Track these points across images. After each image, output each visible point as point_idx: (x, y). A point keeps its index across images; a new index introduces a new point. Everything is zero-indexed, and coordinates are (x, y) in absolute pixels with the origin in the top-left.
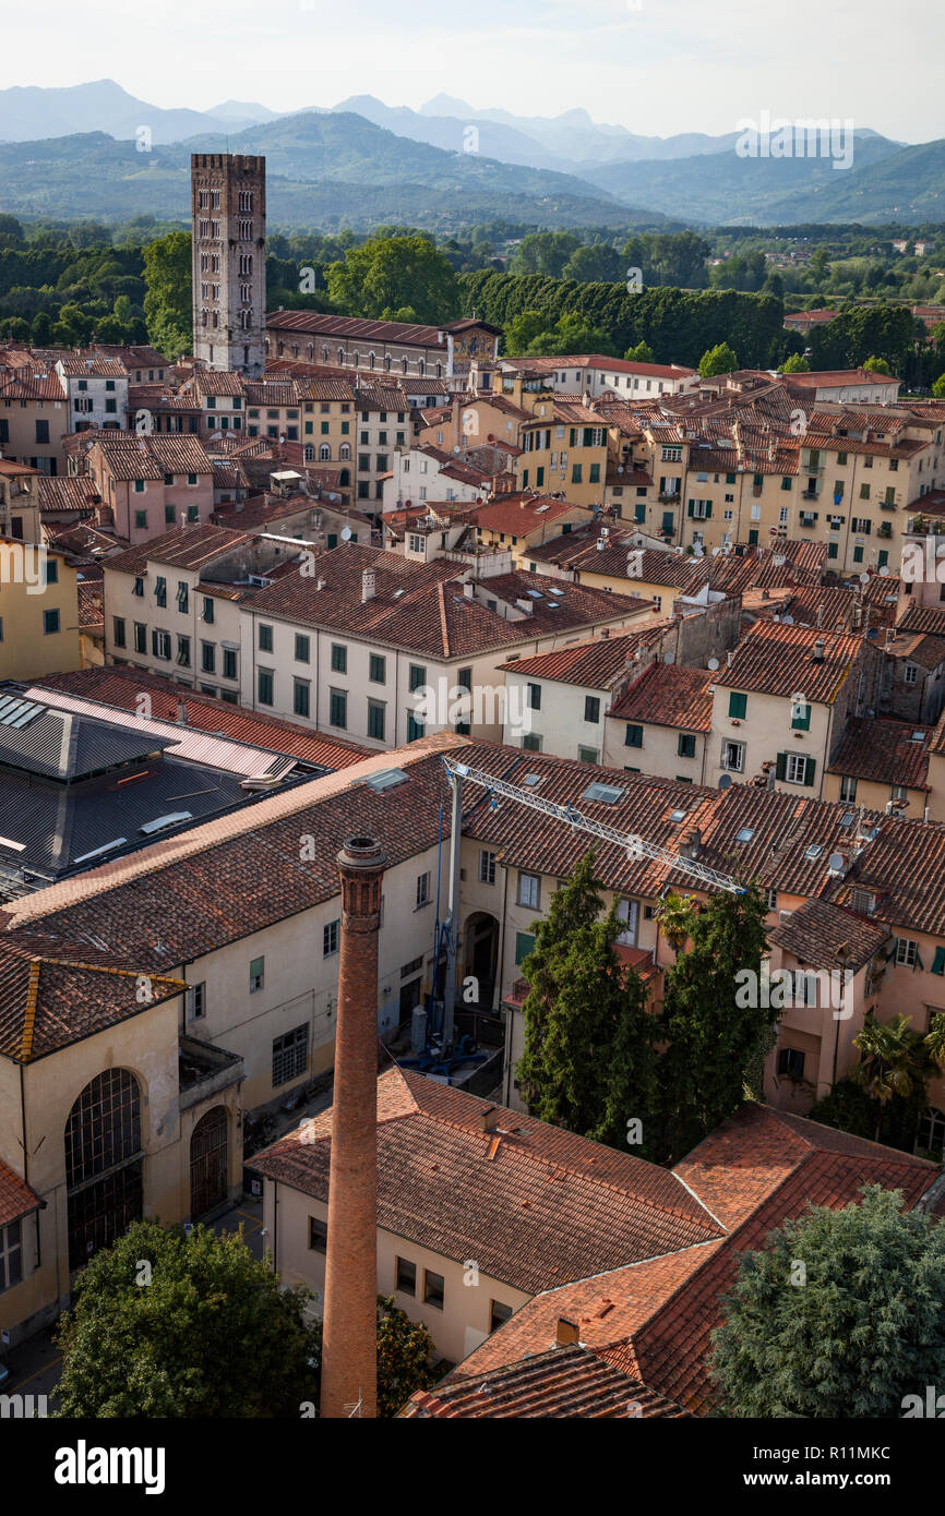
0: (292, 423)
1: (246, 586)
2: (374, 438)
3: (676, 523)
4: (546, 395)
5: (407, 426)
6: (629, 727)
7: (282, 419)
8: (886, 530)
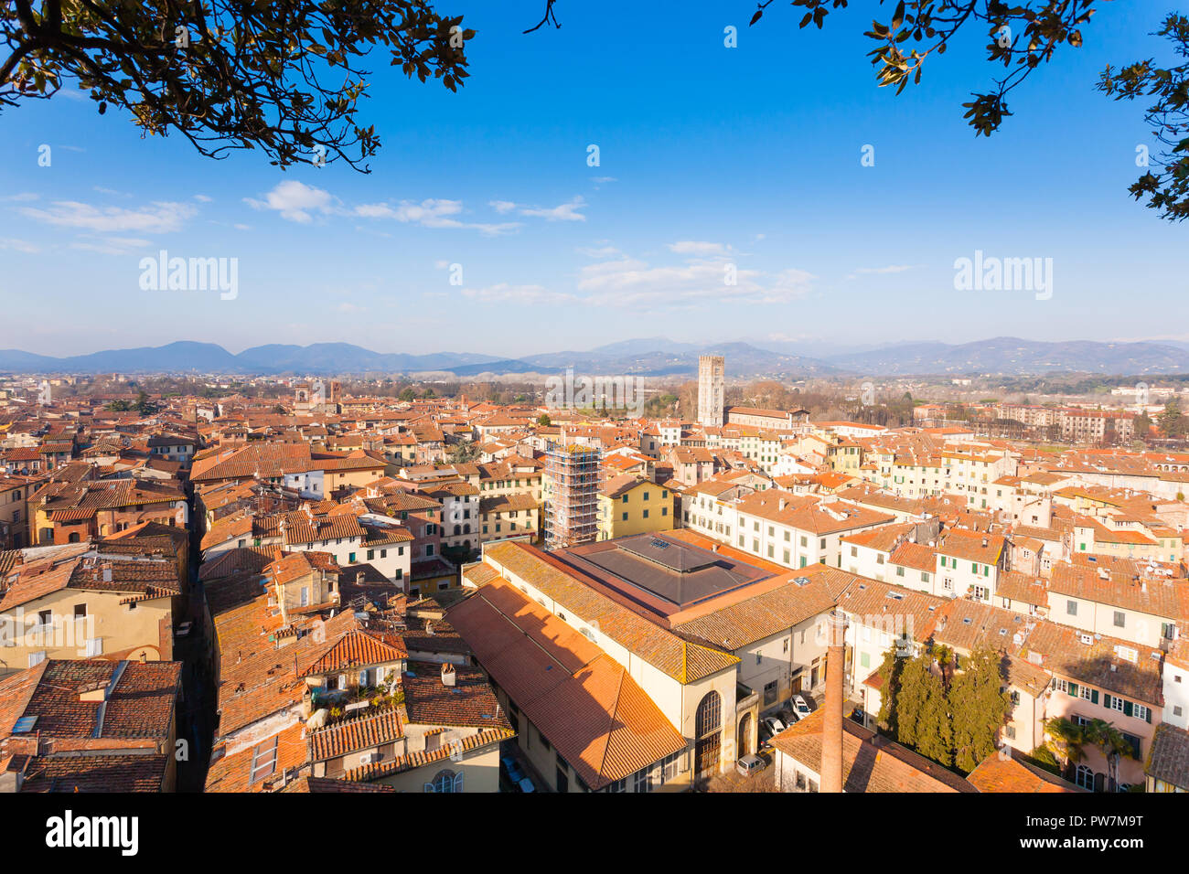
3: (889, 484)
5: (779, 445)
6: (897, 567)
7: (733, 443)
8: (984, 491)
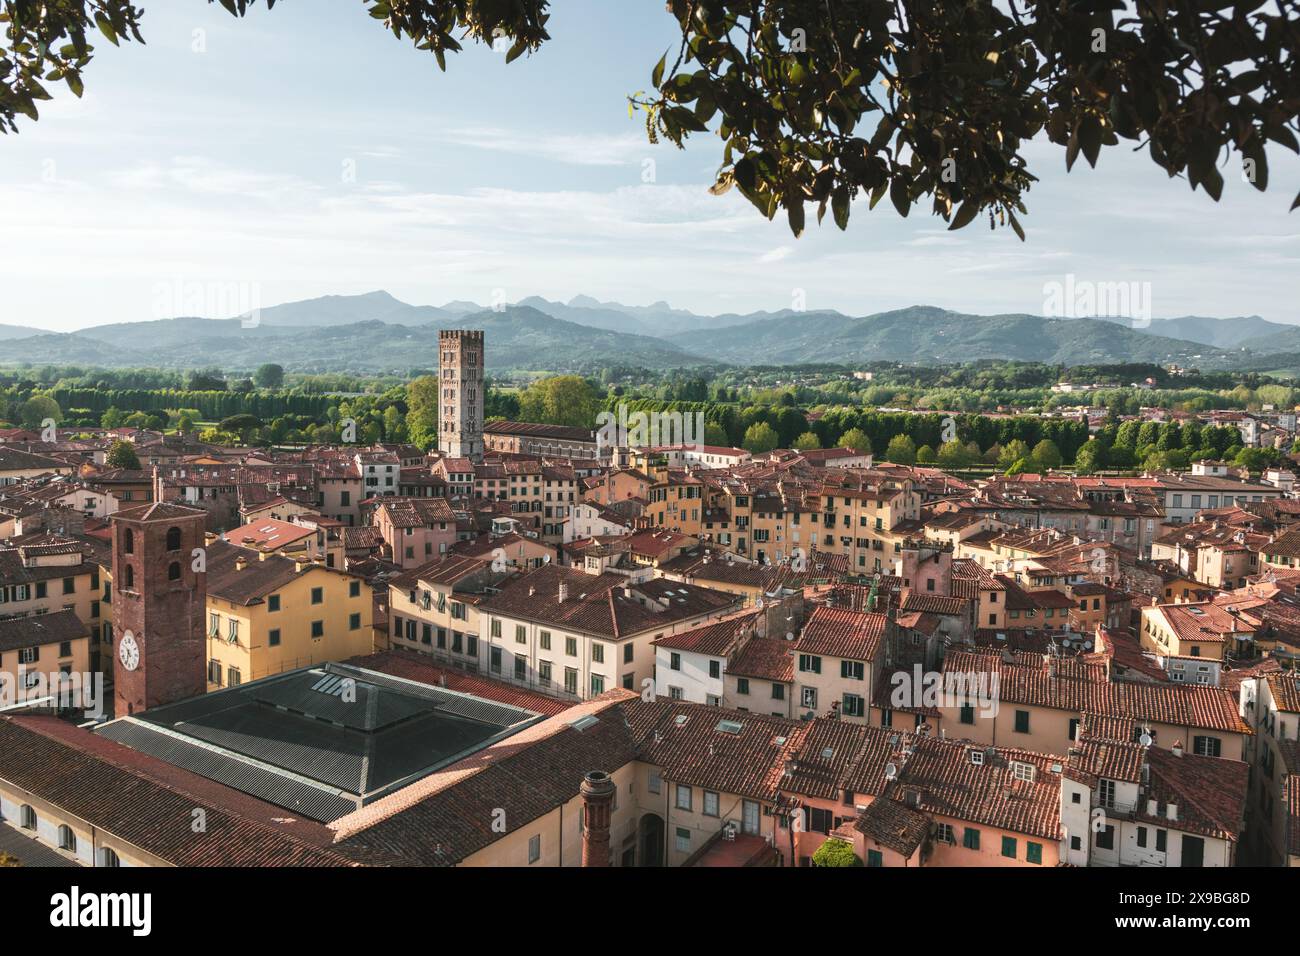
0: (503, 489)
1: (483, 594)
2: (554, 496)
3: (747, 544)
4: (663, 467)
5: (575, 488)
6: (739, 680)
7: (497, 487)
8: (878, 545)
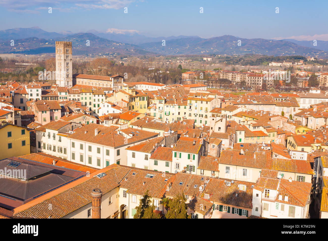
4: (134, 90)
5: (104, 97)
6: (155, 161)
7: (76, 97)
8: (206, 116)
